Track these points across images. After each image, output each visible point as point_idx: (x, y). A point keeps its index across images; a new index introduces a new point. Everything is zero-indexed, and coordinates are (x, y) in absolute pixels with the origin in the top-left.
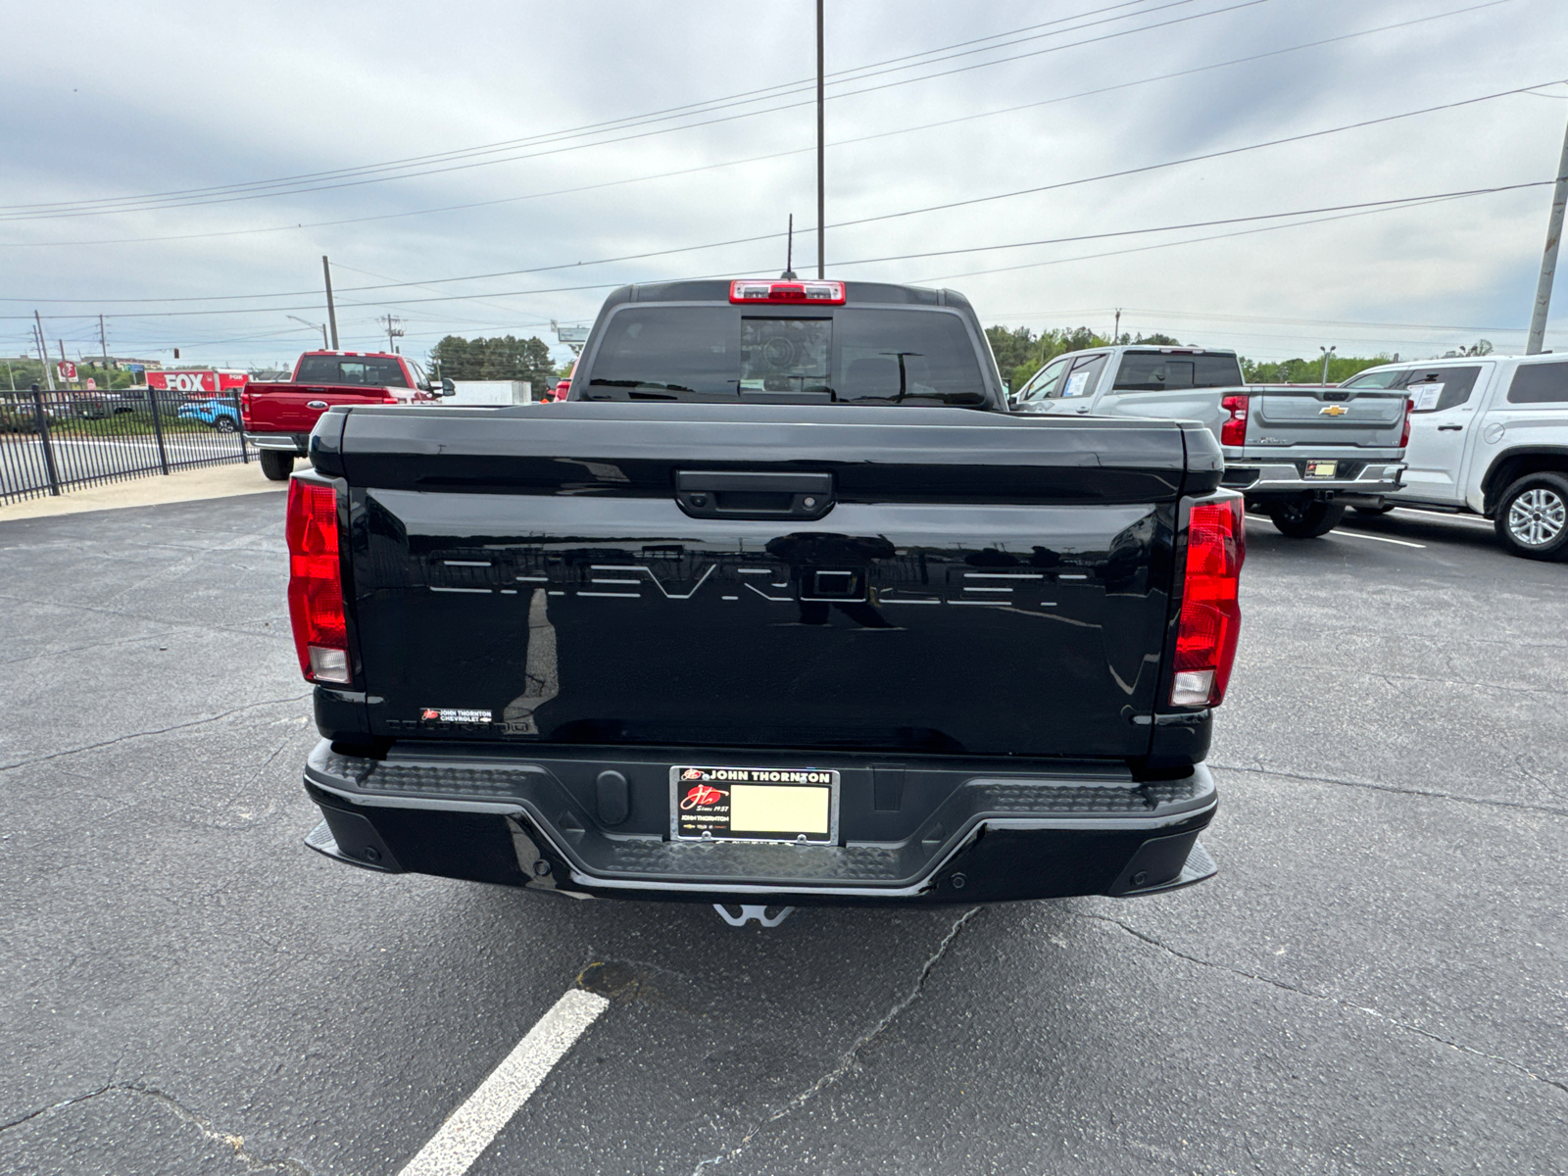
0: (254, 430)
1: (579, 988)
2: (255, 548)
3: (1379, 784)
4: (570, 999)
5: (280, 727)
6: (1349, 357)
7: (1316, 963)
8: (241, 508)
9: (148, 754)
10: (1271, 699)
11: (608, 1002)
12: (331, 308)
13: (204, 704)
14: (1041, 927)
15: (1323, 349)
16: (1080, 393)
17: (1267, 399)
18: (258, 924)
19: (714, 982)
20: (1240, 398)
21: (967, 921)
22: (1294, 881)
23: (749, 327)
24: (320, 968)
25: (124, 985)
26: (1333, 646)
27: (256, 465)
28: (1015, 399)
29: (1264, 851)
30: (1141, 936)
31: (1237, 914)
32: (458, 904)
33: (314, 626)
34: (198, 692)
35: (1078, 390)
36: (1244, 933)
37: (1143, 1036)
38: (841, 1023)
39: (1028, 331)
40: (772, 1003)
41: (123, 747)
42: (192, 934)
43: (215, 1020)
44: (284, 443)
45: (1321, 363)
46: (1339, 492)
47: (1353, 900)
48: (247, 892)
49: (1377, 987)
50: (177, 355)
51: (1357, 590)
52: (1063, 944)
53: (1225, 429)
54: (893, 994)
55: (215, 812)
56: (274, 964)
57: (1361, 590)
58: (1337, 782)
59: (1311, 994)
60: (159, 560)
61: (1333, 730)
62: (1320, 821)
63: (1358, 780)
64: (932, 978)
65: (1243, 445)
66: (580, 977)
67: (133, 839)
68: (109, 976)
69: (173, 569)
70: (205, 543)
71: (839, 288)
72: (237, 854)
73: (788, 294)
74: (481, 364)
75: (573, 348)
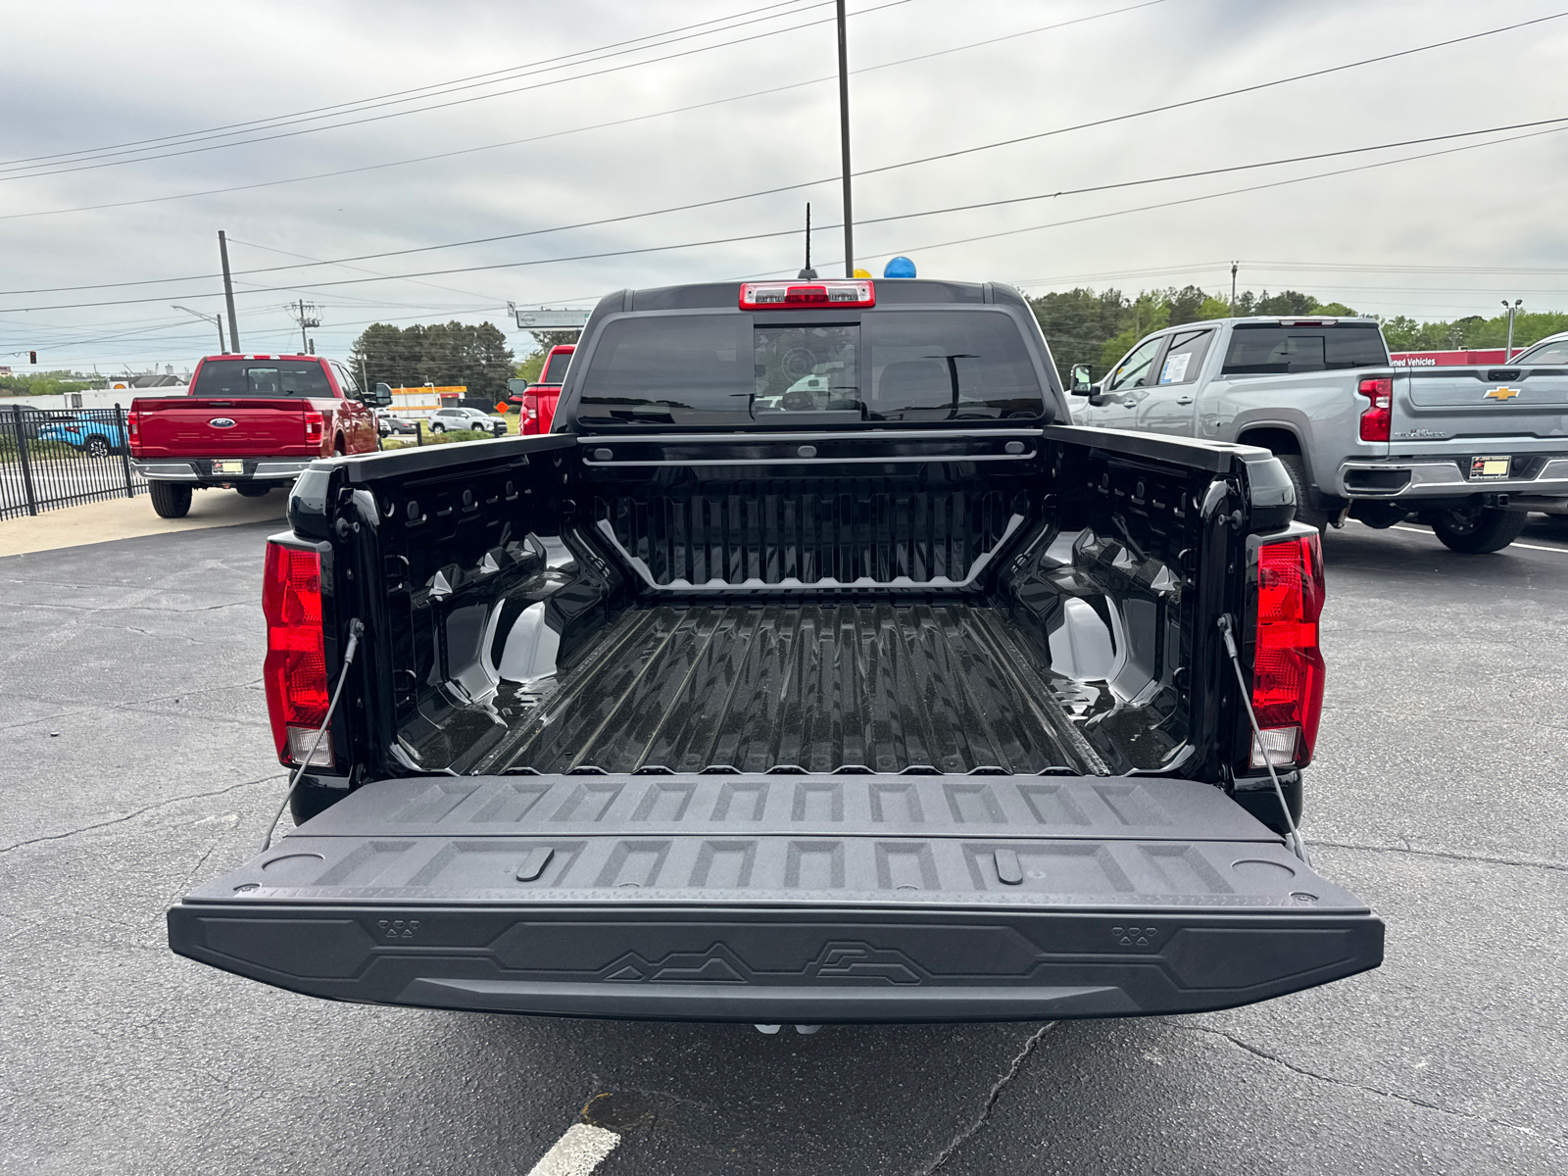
0: (143, 457)
1: (585, 1122)
2: (152, 605)
3: (1552, 863)
4: (575, 1135)
5: (205, 827)
6: (1542, 311)
7: (1463, 1076)
8: (129, 556)
9: (51, 863)
10: (1424, 761)
11: (619, 1137)
12: (229, 295)
13: (112, 801)
14: (1132, 1041)
15: (1505, 303)
16: (1181, 379)
17: (1415, 381)
18: (204, 1057)
19: (742, 1112)
20: (1382, 382)
21: (1043, 1037)
22: (1442, 981)
23: (764, 337)
24: (281, 1106)
25: (56, 1130)
26: (1507, 693)
27: (145, 499)
28: (1098, 389)
29: (1406, 946)
30: (1253, 1050)
31: (1371, 1021)
32: (436, 1030)
33: (291, 705)
34: (102, 786)
35: (1178, 375)
36: (1378, 1044)
37: (1252, 1164)
38: (893, 1156)
39: (1119, 295)
40: (813, 1134)
41: (21, 855)
42: (127, 1071)
43: (166, 1166)
44: (180, 471)
45: (1504, 321)
46: (1515, 495)
47: (1513, 1001)
48: (187, 1021)
49: (1535, 1103)
50: (33, 360)
51: (1541, 620)
52: (1158, 1060)
53: (1364, 420)
54: (954, 1122)
55: (140, 929)
56: (226, 1103)
57: (1547, 620)
58: (1501, 861)
59: (1456, 1112)
60: (36, 625)
61: (1500, 797)
62: (1478, 909)
63: (1526, 857)
64: (1001, 1103)
65: (1388, 441)
66: (584, 1111)
67: (47, 964)
68: (37, 1120)
69: (54, 635)
70: (90, 602)
71: (867, 287)
72: (170, 978)
73: (807, 297)
74: (418, 358)
75: (536, 336)
